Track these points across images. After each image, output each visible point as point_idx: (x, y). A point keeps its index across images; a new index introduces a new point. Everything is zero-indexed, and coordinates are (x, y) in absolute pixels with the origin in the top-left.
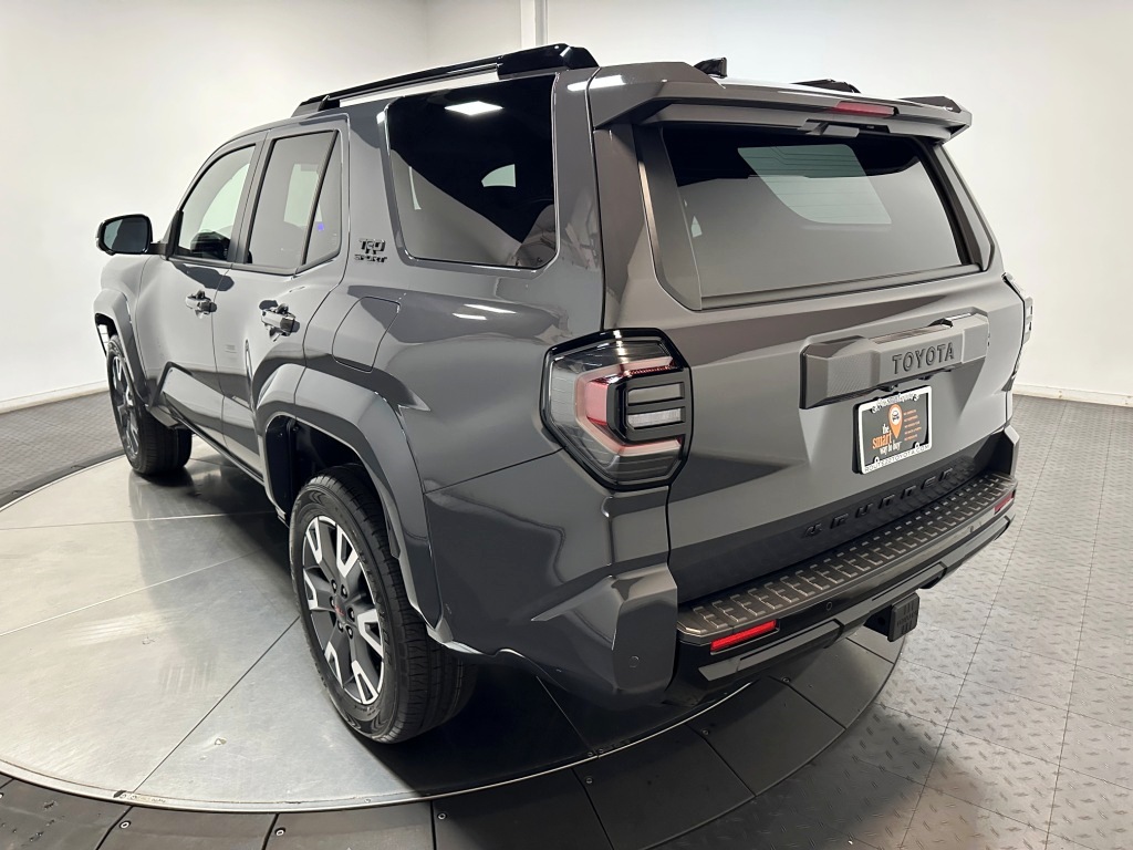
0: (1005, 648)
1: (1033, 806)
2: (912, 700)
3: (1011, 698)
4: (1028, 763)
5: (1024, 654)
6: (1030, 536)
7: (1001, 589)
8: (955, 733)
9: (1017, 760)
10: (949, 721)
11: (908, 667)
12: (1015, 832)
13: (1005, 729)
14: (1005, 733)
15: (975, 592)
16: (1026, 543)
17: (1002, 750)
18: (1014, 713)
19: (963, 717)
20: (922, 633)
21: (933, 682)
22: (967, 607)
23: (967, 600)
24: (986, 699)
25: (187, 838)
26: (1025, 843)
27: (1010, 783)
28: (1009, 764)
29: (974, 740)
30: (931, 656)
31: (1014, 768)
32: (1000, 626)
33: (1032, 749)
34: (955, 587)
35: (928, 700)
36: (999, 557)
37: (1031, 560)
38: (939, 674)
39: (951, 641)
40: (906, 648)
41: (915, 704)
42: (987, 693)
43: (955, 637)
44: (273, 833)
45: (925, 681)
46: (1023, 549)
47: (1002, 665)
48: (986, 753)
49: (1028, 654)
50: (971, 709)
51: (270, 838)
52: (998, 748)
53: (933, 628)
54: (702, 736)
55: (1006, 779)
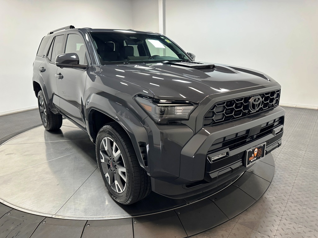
0: (305, 179)
1: (316, 225)
2: (276, 193)
3: (307, 193)
4: (314, 212)
5: (311, 180)
6: (310, 147)
7: (302, 162)
8: (290, 203)
9: (310, 211)
10: (288, 199)
11: (275, 184)
12: (311, 232)
13: (306, 202)
14: (306, 203)
15: (295, 163)
16: (310, 149)
17: (305, 208)
18: (308, 197)
19: (292, 198)
20: (279, 174)
21: (283, 188)
22: (292, 167)
23: (293, 165)
24: (300, 193)
25: (61, 226)
26: (314, 235)
27: (308, 218)
28: (308, 212)
29: (296, 205)
30: (282, 180)
31: (309, 213)
32: (303, 172)
33: (315, 208)
34: (288, 161)
35: (281, 193)
36: (301, 153)
37: (311, 154)
38: (285, 186)
39: (288, 176)
40: (274, 178)
41: (277, 194)
42: (300, 191)
43: (289, 175)
44: (86, 226)
45: (280, 188)
46: (309, 151)
47: (304, 183)
48: (300, 209)
49: (312, 180)
50: (295, 196)
51: (85, 227)
52: (304, 207)
53: (282, 173)
54: (213, 202)
55: (307, 216)
